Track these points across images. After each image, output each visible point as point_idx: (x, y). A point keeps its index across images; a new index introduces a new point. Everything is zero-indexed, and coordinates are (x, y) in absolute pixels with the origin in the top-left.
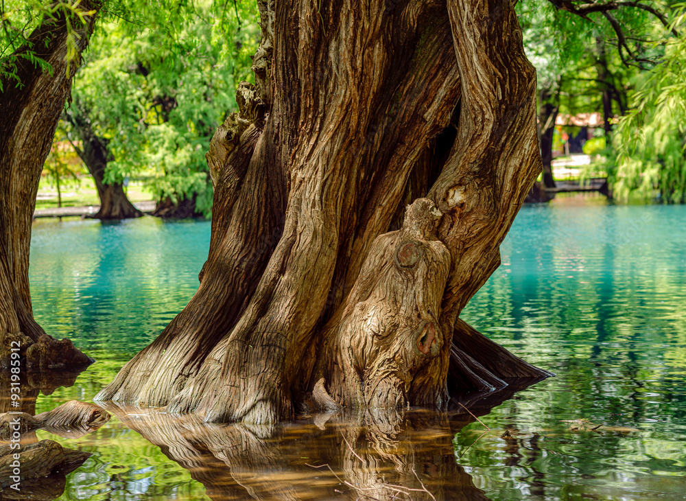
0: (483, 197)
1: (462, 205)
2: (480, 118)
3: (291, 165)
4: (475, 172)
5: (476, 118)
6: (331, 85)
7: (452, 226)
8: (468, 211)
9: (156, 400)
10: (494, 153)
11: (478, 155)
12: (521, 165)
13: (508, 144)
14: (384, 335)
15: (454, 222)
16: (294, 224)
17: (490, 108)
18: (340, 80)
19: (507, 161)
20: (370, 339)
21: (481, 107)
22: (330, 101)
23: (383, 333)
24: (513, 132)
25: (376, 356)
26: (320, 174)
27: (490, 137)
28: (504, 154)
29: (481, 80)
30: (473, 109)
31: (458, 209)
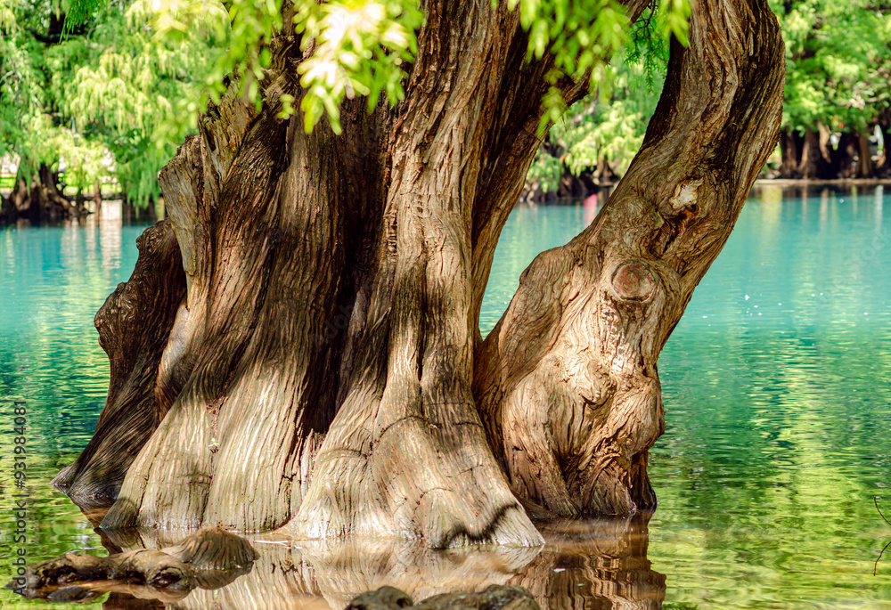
0: (721, 196)
1: (694, 208)
2: (719, 81)
3: (394, 143)
4: (709, 159)
5: (713, 80)
6: (469, 21)
7: (672, 239)
8: (703, 216)
9: (257, 520)
10: (735, 133)
11: (714, 134)
12: (761, 151)
13: (753, 120)
14: (600, 403)
15: (677, 233)
16: (420, 235)
17: (734, 66)
18: (481, 15)
19: (748, 144)
20: (580, 408)
21: (723, 65)
22: (466, 47)
23: (598, 399)
24: (759, 102)
25: (588, 434)
26: (456, 157)
27: (731, 109)
28: (747, 135)
29: (729, 25)
30: (711, 67)
31: (689, 214)
